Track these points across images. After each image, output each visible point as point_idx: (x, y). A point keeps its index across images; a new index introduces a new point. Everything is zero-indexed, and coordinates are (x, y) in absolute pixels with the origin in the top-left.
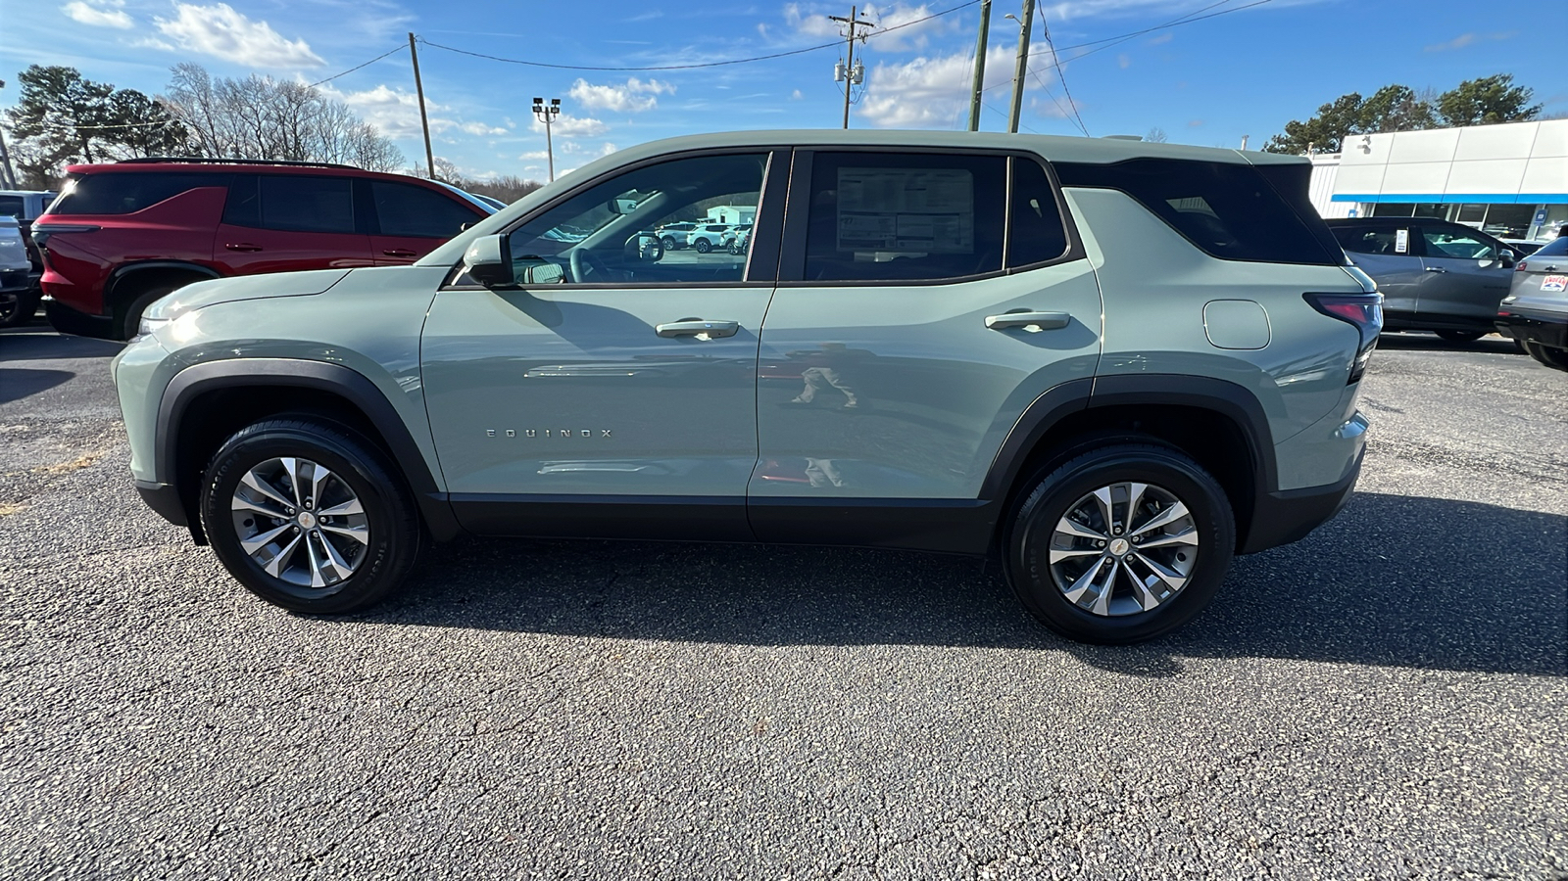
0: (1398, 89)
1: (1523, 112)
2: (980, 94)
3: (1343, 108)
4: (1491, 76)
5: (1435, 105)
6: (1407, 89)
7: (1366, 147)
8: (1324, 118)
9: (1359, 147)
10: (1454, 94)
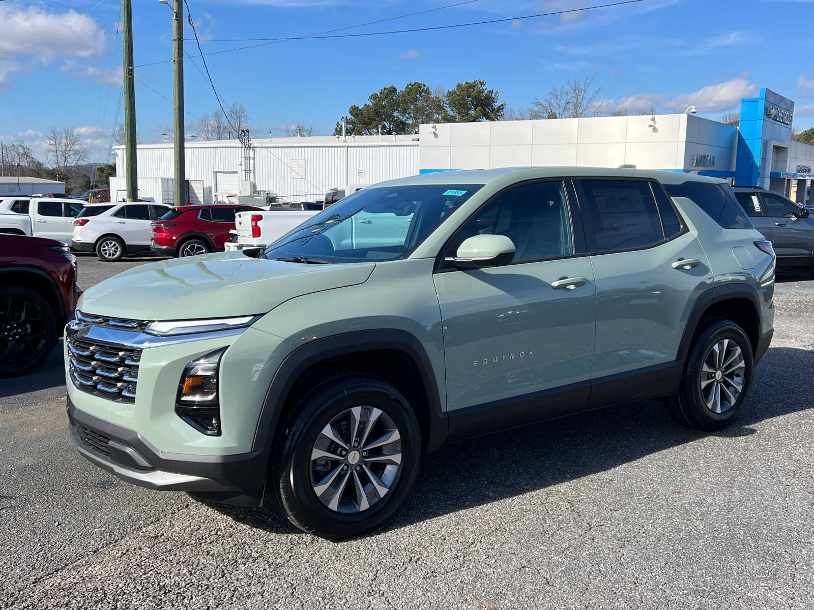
0: (419, 85)
1: (496, 107)
2: (132, 70)
3: (386, 98)
4: (473, 81)
5: (445, 99)
6: (424, 85)
7: (435, 133)
8: (376, 105)
9: (430, 133)
10: (454, 93)
